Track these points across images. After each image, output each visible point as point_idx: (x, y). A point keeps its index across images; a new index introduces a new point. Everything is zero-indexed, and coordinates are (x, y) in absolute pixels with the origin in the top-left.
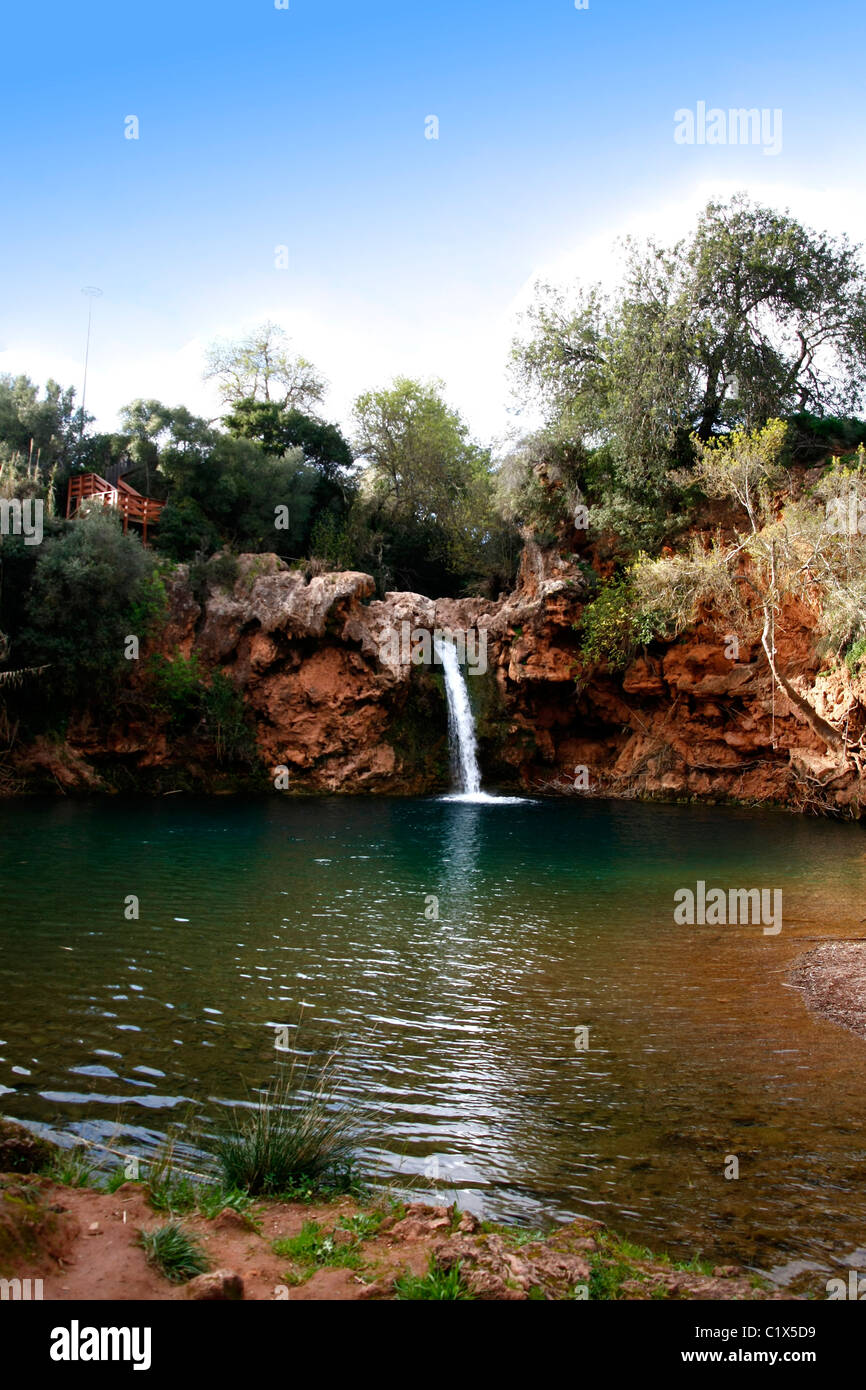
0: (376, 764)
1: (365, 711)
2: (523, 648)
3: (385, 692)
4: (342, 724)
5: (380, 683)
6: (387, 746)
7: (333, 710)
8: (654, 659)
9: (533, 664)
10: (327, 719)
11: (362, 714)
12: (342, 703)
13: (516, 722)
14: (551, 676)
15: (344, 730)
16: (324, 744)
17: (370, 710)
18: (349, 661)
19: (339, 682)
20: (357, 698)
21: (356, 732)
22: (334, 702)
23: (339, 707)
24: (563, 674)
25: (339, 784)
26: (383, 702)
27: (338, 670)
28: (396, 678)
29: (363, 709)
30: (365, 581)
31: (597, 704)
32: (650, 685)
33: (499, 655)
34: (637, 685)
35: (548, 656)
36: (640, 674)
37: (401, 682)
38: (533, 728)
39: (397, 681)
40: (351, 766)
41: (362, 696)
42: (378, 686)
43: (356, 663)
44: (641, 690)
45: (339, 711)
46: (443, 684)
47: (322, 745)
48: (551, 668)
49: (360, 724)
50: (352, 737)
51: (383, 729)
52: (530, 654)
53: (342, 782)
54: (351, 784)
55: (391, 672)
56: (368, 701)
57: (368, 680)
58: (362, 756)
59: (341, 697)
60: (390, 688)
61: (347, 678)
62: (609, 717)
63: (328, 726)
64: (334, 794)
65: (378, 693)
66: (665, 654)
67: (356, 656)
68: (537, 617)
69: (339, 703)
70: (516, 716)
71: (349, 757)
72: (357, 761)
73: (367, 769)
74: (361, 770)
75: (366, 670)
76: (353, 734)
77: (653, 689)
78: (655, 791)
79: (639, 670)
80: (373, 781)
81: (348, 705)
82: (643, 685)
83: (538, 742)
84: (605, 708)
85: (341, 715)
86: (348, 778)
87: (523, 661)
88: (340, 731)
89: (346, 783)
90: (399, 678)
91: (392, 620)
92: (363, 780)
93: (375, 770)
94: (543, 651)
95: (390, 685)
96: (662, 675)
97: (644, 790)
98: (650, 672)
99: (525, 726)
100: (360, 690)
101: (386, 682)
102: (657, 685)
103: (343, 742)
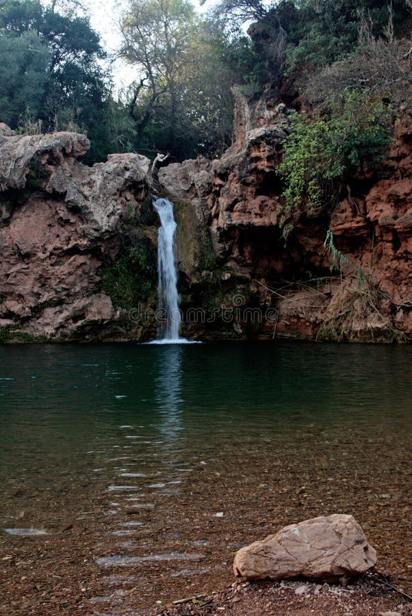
0: (91, 312)
1: (75, 260)
2: (230, 196)
3: (91, 241)
4: (53, 274)
5: (86, 232)
6: (103, 296)
7: (43, 260)
8: (358, 200)
9: (239, 211)
10: (38, 270)
11: (70, 264)
12: (52, 254)
13: (229, 269)
14: (257, 221)
15: (55, 279)
16: (40, 294)
17: (81, 259)
18: (57, 213)
19: (48, 234)
20: (65, 248)
21: (66, 281)
22: (44, 253)
23: (49, 257)
24: (270, 220)
25: (54, 331)
26: (92, 251)
27: (48, 223)
28: (101, 228)
29: (72, 258)
30: (75, 139)
31: (307, 249)
32: (354, 225)
33: (212, 208)
34: (341, 227)
35: (254, 203)
36: (344, 215)
37: (107, 231)
38: (248, 276)
39: (103, 231)
40: (66, 314)
41: (70, 246)
42: (84, 236)
43: (61, 214)
44: (346, 230)
45: (50, 262)
46: (156, 235)
47: (38, 295)
48: (256, 214)
49: (70, 274)
50: (64, 286)
51: (98, 279)
52: (236, 201)
53: (57, 329)
54: (65, 331)
55: (96, 222)
56: (75, 251)
57: (76, 231)
58: (74, 305)
59: (50, 248)
60: (96, 237)
61: (56, 229)
62: (321, 262)
63: (41, 276)
64: (50, 342)
65: (85, 242)
66: (367, 192)
67: (62, 208)
68: (242, 165)
69: (48, 254)
70: (229, 264)
71: (64, 306)
72: (70, 308)
73: (82, 317)
74: (75, 318)
75: (72, 221)
76: (64, 283)
77: (358, 229)
78: (361, 331)
79: (343, 211)
80: (88, 328)
81: (58, 256)
82: (347, 225)
83: (253, 289)
84: (316, 254)
85: (52, 265)
86: (62, 326)
87: (230, 208)
88: (52, 281)
89: (61, 330)
90: (105, 228)
91: (102, 175)
92: (78, 327)
93: (90, 317)
94: (249, 198)
95: (96, 234)
96: (366, 214)
97: (350, 331)
98: (355, 214)
99: (239, 274)
100: (68, 240)
101: (92, 231)
102: (361, 224)
103: (57, 292)
